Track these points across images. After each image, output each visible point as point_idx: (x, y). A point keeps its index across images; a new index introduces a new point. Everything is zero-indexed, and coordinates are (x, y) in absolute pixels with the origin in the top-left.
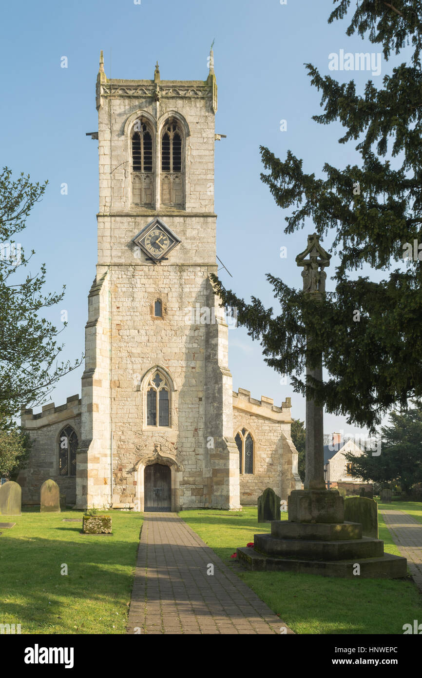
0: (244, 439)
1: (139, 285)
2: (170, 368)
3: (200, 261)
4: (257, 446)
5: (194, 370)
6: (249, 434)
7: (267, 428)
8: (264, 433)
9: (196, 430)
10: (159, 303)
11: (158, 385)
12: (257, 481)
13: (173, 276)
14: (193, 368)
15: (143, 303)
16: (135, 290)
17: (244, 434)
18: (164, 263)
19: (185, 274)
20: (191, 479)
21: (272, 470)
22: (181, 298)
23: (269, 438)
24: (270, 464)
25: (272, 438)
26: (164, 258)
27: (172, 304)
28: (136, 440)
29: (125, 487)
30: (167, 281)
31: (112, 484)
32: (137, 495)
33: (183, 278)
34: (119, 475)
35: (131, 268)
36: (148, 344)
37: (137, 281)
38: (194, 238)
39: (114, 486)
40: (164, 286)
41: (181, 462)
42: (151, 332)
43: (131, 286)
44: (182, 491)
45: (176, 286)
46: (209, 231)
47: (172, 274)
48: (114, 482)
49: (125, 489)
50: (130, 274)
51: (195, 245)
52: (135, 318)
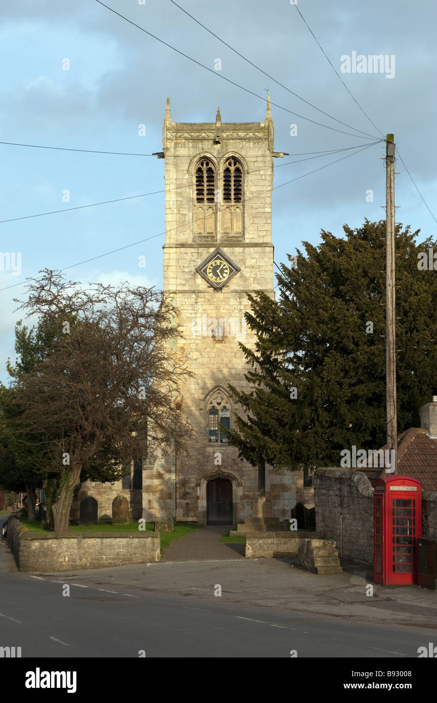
1: (201, 311)
3: (258, 288)
11: (219, 404)
13: (233, 302)
16: (199, 315)
18: (225, 290)
19: (244, 300)
20: (251, 494)
26: (225, 286)
28: (199, 457)
29: (188, 501)
30: (227, 307)
31: (176, 499)
32: (200, 509)
33: (243, 303)
34: (183, 489)
35: (194, 296)
36: (210, 366)
37: (199, 307)
38: (253, 267)
39: (178, 500)
40: (224, 311)
41: (241, 477)
42: (212, 355)
43: (194, 311)
44: (243, 505)
45: (237, 311)
46: (266, 259)
47: (232, 300)
48: (178, 496)
49: (188, 504)
50: (193, 300)
51: (254, 273)
52: (197, 342)
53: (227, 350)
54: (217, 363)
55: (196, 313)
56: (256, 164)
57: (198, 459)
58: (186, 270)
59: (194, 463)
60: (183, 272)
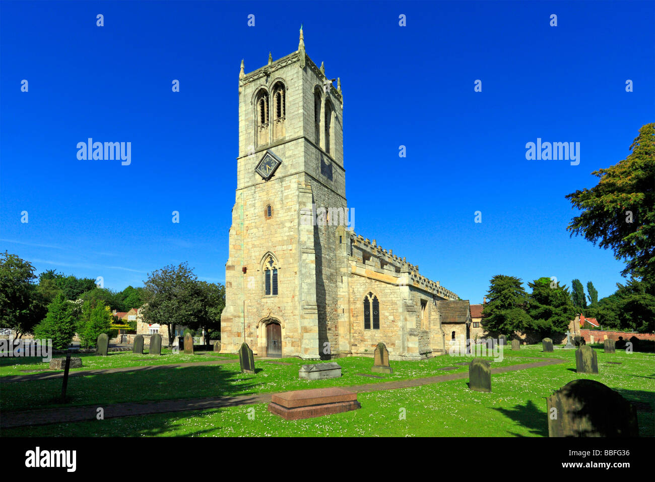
0: (371, 300)
1: (257, 198)
2: (276, 252)
3: (293, 171)
4: (381, 307)
5: (291, 252)
6: (375, 297)
7: (389, 291)
8: (386, 295)
9: (293, 297)
10: (269, 207)
11: (271, 265)
12: (382, 335)
13: (277, 186)
14: (291, 250)
15: (260, 210)
16: (256, 201)
17: (371, 296)
18: (273, 178)
19: (284, 183)
20: (291, 334)
21: (394, 326)
22: (282, 201)
23: (390, 299)
24: (393, 321)
25: (394, 299)
26: (272, 175)
27: (277, 207)
28: (258, 306)
29: (252, 339)
30: (274, 191)
31: (245, 337)
32: (259, 345)
33: (283, 186)
34: (249, 330)
35: (253, 188)
36: (263, 237)
37: (257, 195)
38: (290, 156)
39: (246, 338)
40: (272, 194)
41: (285, 321)
42: (265, 229)
43: (253, 199)
44: (286, 343)
45: (279, 193)
46: (299, 148)
47: (277, 185)
48: (246, 335)
49: (252, 341)
50: (253, 191)
51: (291, 161)
52: (256, 221)
53: (274, 224)
54: (268, 235)
55: (255, 200)
56: (292, 81)
57: (257, 308)
58: (250, 171)
59: (255, 310)
60: (248, 173)
